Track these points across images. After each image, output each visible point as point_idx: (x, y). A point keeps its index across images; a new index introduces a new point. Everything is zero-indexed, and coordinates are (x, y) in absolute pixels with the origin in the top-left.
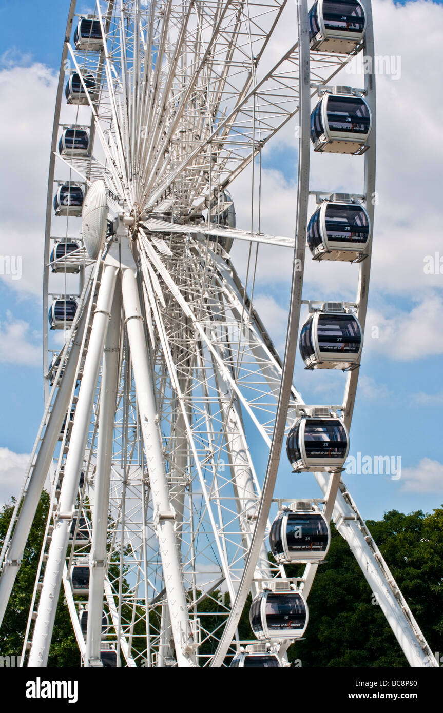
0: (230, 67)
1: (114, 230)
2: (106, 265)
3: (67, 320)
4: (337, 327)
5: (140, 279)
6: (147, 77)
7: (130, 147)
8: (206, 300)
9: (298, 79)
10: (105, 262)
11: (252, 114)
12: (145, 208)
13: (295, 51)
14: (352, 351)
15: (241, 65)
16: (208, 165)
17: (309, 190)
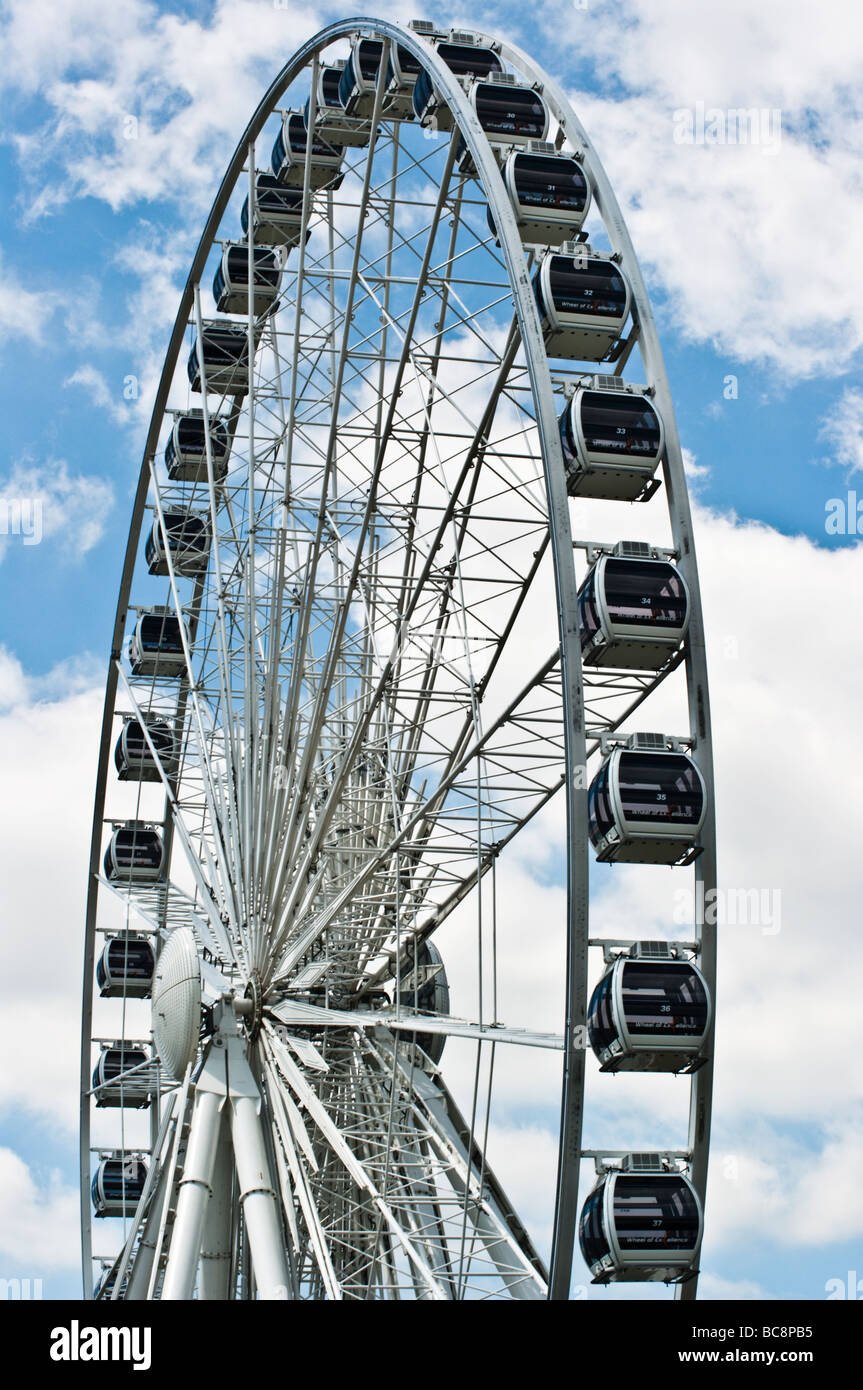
0: (431, 702)
1: (215, 1023)
2: (201, 1092)
3: (127, 1198)
4: (652, 1200)
5: (266, 1119)
6: (271, 726)
7: (242, 861)
8: (396, 1155)
9: (560, 722)
10: (199, 1086)
11: (474, 793)
12: (273, 980)
13: (555, 667)
14: (682, 1246)
15: (451, 697)
16: (392, 893)
17: (590, 938)
